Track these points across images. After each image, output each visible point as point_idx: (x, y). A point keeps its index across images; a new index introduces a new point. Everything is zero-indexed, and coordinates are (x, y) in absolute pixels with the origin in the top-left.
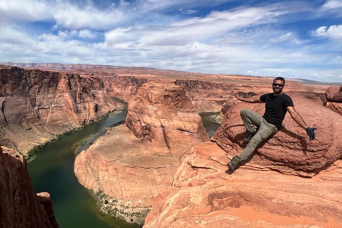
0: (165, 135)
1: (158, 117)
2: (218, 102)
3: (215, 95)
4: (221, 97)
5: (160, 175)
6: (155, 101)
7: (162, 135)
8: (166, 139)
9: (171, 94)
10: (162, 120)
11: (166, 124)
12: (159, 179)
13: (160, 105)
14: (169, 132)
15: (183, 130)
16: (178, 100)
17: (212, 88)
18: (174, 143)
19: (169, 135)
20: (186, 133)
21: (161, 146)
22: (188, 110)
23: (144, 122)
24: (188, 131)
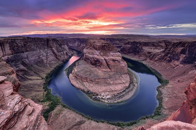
0: (107, 64)
1: (101, 56)
2: (117, 47)
3: (116, 44)
4: (119, 44)
5: (111, 81)
6: (98, 49)
7: (106, 63)
8: (108, 65)
9: (106, 45)
10: (104, 57)
11: (107, 58)
12: (111, 83)
13: (101, 50)
14: (108, 62)
15: (115, 60)
16: (109, 47)
17: (114, 41)
18: (112, 66)
19: (109, 63)
20: (117, 62)
21: (106, 68)
22: (115, 51)
23: (95, 58)
24: (117, 61)
